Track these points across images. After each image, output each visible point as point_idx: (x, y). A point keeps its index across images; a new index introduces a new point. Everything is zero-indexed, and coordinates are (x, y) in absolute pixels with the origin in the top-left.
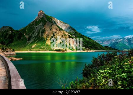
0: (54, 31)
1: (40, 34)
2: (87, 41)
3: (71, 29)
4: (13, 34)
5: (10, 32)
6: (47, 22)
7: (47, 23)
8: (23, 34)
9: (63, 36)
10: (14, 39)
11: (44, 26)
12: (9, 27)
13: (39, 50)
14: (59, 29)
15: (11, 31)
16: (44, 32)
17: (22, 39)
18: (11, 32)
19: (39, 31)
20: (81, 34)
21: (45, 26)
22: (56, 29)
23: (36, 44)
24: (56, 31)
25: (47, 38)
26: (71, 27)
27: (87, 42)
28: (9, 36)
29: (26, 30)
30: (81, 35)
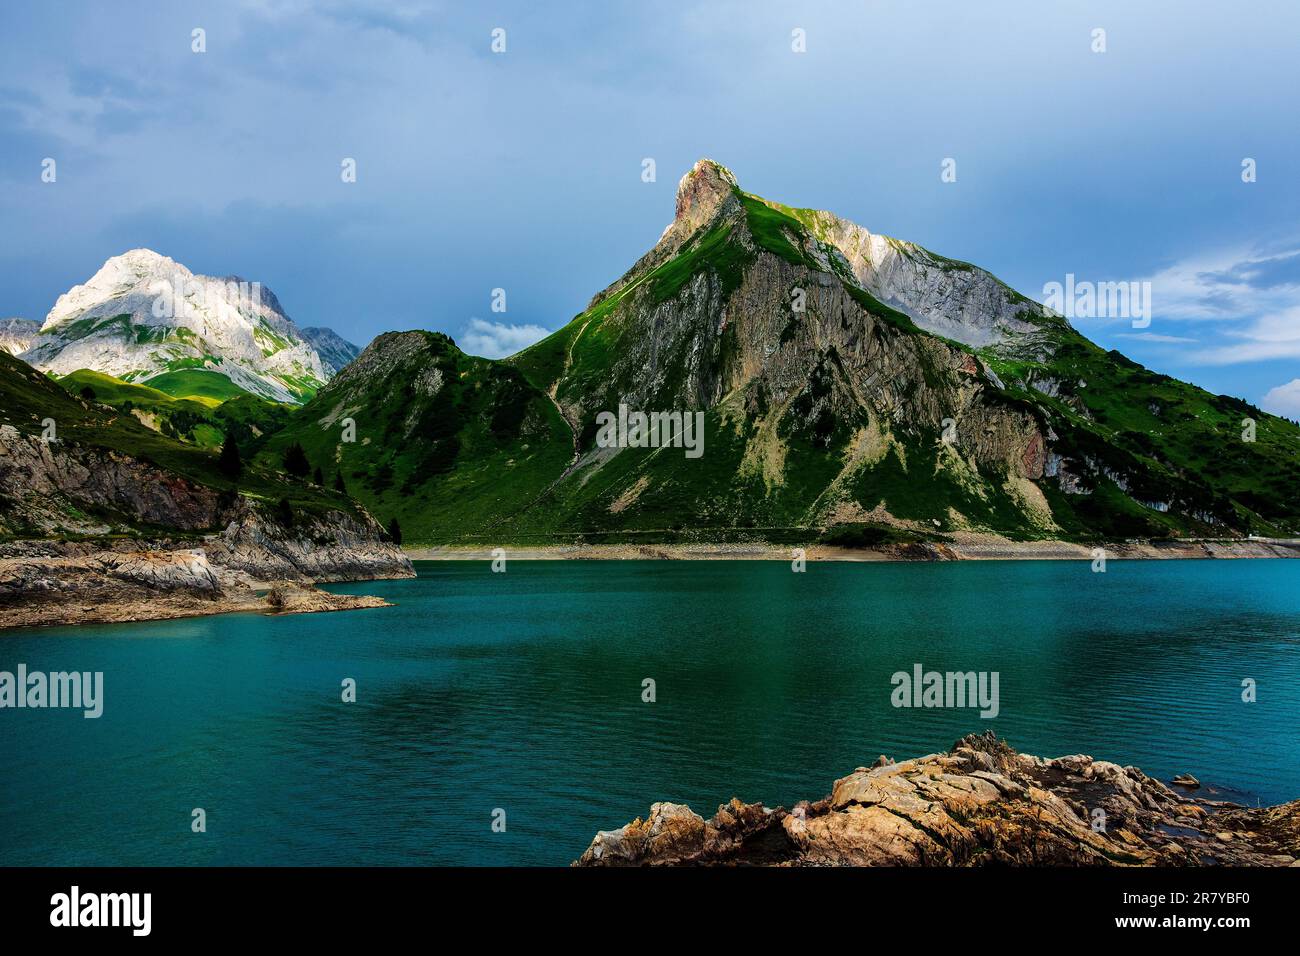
0: (822, 344)
1: (690, 382)
2: (1208, 436)
3: (1020, 316)
4: (458, 400)
5: (435, 380)
6: (750, 259)
7: (753, 276)
8: (539, 394)
9: (913, 386)
10: (465, 441)
11: (724, 299)
12: (429, 336)
13: (672, 540)
14: (870, 323)
15: (439, 366)
16: (721, 357)
17: (534, 439)
18: (438, 374)
19: (681, 357)
20: (1125, 363)
21: (734, 299)
22: (845, 326)
23: (643, 482)
24: (838, 341)
25: (751, 417)
26: (1017, 298)
27: (1202, 451)
28: (423, 418)
29: (562, 355)
30: (1126, 373)
